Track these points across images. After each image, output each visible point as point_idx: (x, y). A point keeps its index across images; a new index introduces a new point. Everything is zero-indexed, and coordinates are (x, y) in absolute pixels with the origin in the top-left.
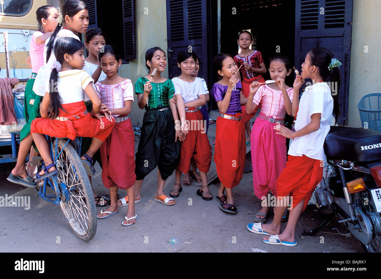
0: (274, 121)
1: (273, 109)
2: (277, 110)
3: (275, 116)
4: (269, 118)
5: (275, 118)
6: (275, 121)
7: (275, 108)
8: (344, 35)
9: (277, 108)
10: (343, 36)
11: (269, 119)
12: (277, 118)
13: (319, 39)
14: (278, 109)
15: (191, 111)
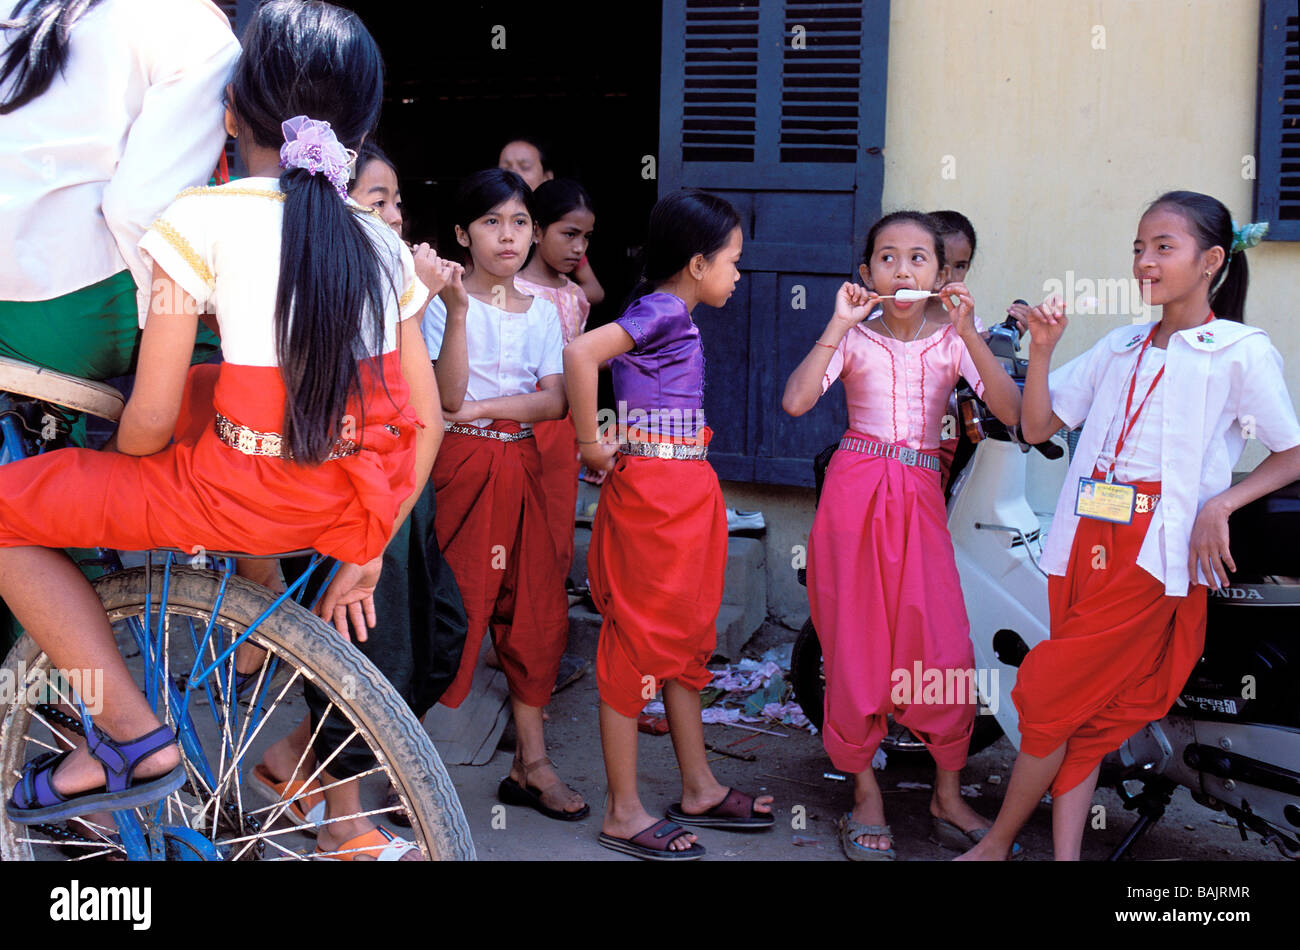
0: (915, 460)
1: (901, 415)
2: (918, 418)
3: (916, 438)
4: (898, 450)
5: (918, 448)
6: (918, 458)
7: (909, 408)
8: (855, 187)
9: (916, 409)
10: (853, 192)
11: (897, 453)
12: (925, 447)
13: (757, 195)
14: (921, 412)
15: (503, 436)
